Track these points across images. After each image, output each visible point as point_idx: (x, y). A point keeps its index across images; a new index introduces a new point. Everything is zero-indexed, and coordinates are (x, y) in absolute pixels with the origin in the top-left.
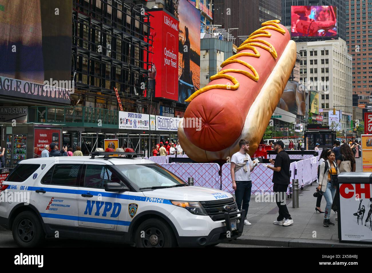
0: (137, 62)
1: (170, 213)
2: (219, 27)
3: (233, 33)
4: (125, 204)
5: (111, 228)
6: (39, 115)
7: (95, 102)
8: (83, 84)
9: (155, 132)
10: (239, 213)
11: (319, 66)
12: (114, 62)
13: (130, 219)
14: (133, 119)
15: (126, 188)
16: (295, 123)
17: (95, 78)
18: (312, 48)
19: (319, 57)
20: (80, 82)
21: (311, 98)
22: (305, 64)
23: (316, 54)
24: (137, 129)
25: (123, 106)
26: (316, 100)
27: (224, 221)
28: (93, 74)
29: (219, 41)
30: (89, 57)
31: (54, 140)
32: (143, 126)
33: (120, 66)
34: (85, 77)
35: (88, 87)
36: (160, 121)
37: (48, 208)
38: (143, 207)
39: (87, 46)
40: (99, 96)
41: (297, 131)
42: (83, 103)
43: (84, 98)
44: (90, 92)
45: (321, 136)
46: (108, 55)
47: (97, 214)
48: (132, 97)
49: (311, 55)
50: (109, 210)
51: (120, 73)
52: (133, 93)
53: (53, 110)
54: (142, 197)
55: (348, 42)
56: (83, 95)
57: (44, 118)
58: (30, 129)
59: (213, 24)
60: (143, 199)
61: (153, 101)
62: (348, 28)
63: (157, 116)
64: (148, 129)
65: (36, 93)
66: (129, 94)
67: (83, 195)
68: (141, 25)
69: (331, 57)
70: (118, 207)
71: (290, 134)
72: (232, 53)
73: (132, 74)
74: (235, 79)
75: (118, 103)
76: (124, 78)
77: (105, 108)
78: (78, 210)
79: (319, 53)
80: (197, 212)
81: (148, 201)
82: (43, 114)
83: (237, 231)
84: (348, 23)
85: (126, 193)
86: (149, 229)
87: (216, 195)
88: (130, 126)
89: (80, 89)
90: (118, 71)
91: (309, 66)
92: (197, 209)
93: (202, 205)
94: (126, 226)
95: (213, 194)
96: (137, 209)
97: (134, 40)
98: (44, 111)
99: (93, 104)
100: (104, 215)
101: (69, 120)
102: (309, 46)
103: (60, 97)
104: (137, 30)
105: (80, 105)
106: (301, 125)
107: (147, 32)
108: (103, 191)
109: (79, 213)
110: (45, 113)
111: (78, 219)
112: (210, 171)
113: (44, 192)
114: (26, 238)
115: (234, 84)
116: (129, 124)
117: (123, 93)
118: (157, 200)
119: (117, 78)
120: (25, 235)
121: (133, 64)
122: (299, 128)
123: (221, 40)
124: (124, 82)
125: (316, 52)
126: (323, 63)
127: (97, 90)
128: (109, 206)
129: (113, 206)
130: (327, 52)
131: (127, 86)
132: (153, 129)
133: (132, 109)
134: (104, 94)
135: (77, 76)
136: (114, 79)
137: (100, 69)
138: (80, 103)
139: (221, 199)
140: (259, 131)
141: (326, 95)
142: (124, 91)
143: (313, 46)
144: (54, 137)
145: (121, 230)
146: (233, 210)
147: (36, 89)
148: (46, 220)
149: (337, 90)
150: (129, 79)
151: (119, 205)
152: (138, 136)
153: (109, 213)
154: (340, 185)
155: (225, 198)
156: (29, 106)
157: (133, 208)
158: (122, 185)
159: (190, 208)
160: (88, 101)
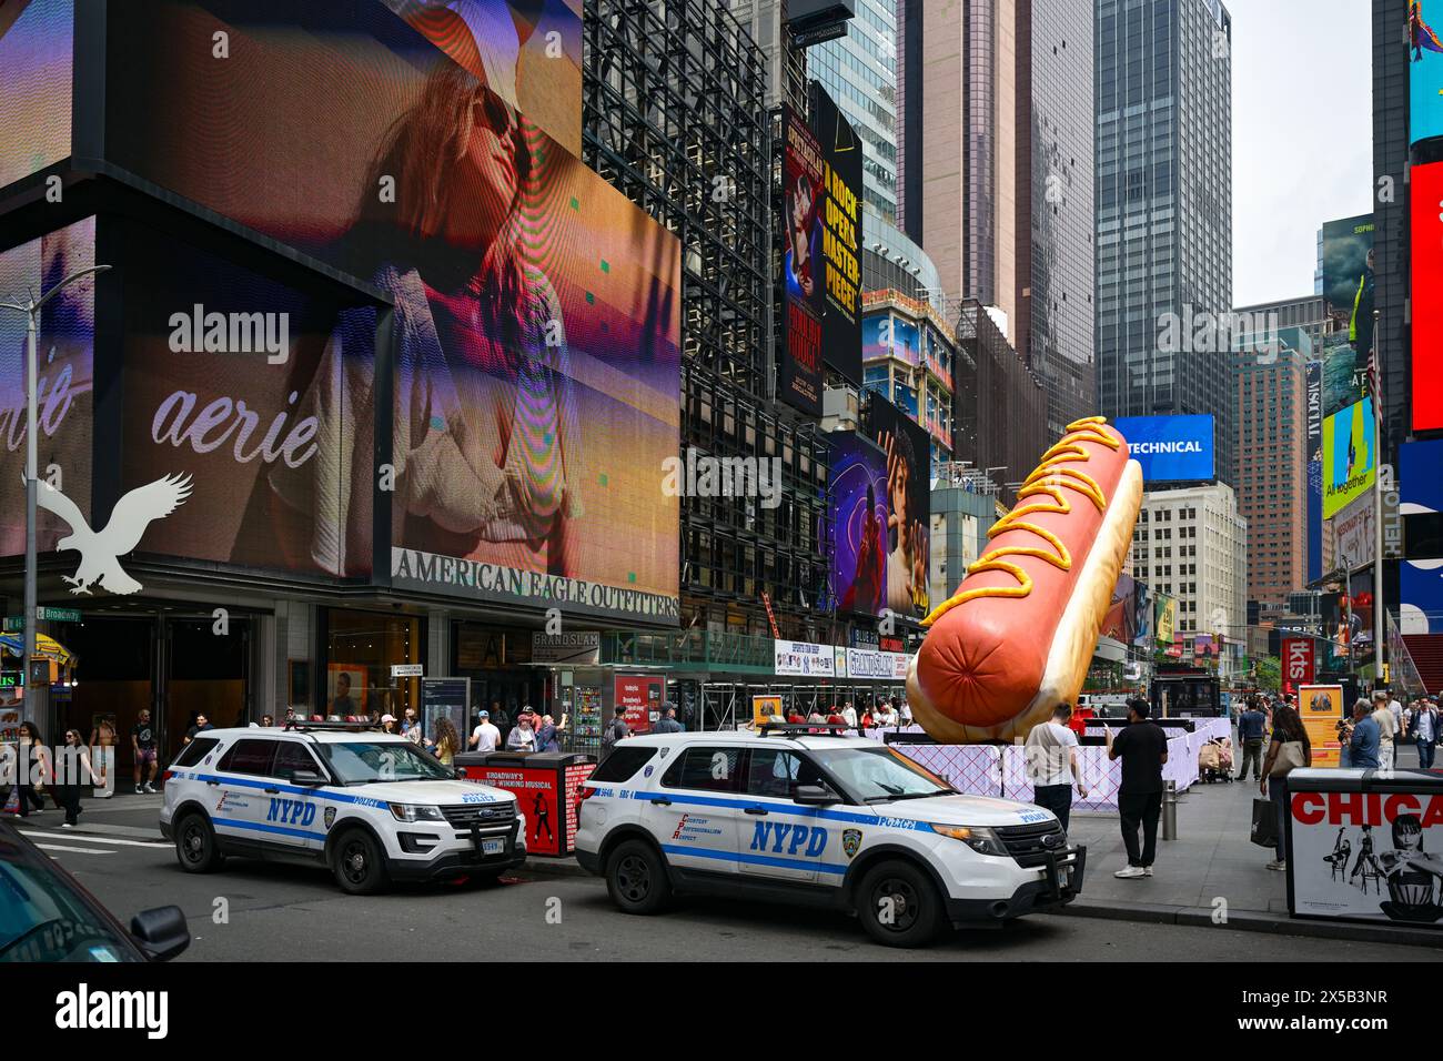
0: (804, 541)
1: (930, 851)
2: (967, 467)
3: (997, 478)
4: (835, 831)
5: (808, 877)
6: (621, 650)
7: (726, 623)
8: (703, 587)
9: (846, 681)
10: (1071, 852)
11: (1176, 542)
12: (760, 541)
13: (847, 862)
14: (802, 655)
15: (836, 797)
16: (1125, 662)
17: (724, 574)
18: (1160, 503)
19: (1175, 524)
20: (696, 582)
21: (1158, 608)
22: (1146, 537)
23: (1168, 518)
24: (810, 674)
25: (779, 629)
26: (1169, 613)
27: (1044, 867)
28: (720, 565)
29: (968, 493)
30: (712, 531)
31: (652, 697)
32: (823, 669)
33: (771, 550)
34: (705, 572)
35: (711, 593)
36: (854, 659)
37: (676, 835)
38: (872, 836)
39: (709, 510)
40: (734, 610)
41: (1128, 677)
42: (702, 624)
43: (704, 614)
44: (716, 601)
45: (1188, 688)
46: (748, 527)
47: (778, 848)
48: (797, 611)
49: (1158, 519)
50: (802, 841)
51: (772, 564)
52: (799, 603)
53: (647, 639)
54: (871, 817)
55: (1237, 491)
56: (702, 608)
57: (631, 654)
58: (607, 677)
59: (953, 459)
60: (873, 820)
61: (838, 618)
62: (1238, 461)
63: (849, 650)
64: (832, 675)
65: (614, 606)
66: (792, 606)
67: (747, 811)
68: (812, 466)
69: (1202, 523)
70: (820, 836)
71: (1113, 683)
72: (993, 519)
73: (797, 565)
74: (1023, 571)
75: (770, 624)
76: (780, 574)
77: (743, 633)
78: (739, 839)
79: (1175, 515)
80: (987, 850)
81: (884, 824)
82: (627, 646)
83: (1070, 890)
84: (1238, 450)
85: (837, 808)
86: (885, 882)
87: (1024, 815)
88: (797, 668)
89: (697, 597)
90: (770, 560)
91: (1153, 543)
92: (987, 843)
93: (998, 834)
94: (837, 875)
95: (1018, 812)
96: (860, 840)
97: (800, 496)
98: (630, 641)
99: (720, 626)
100: (792, 850)
101: (678, 658)
102: (1153, 501)
103: (660, 611)
104: (805, 475)
105: (696, 628)
106: (1137, 666)
107: (824, 479)
108: (790, 802)
109: (739, 847)
110: (633, 644)
111: (739, 857)
112: (979, 762)
113: (668, 804)
114: (634, 894)
115: (1022, 583)
116: (794, 666)
117: (778, 603)
118: (903, 823)
119: (766, 576)
120: (632, 887)
121: (799, 545)
122: (1132, 672)
123: (971, 491)
124: (780, 580)
125: (1168, 514)
126: (1183, 535)
127: (730, 597)
128: (801, 834)
129: (810, 834)
130: (1193, 511)
131: (786, 590)
132: (841, 674)
133: (798, 635)
134: (742, 605)
135: (691, 572)
136: (762, 575)
137: (733, 557)
138: (697, 623)
139: (1035, 822)
140: (1076, 681)
141: (1191, 603)
142: (781, 600)
143: (1162, 500)
144: (651, 692)
145: (827, 883)
146: (1059, 844)
147: (615, 597)
148: (674, 859)
149: (1212, 592)
150: (790, 575)
151: (823, 831)
152: (812, 689)
153: (802, 848)
154: (1293, 795)
155: (1042, 820)
156: (602, 631)
157: (851, 838)
158: (828, 791)
159: (972, 840)
160: (711, 619)
